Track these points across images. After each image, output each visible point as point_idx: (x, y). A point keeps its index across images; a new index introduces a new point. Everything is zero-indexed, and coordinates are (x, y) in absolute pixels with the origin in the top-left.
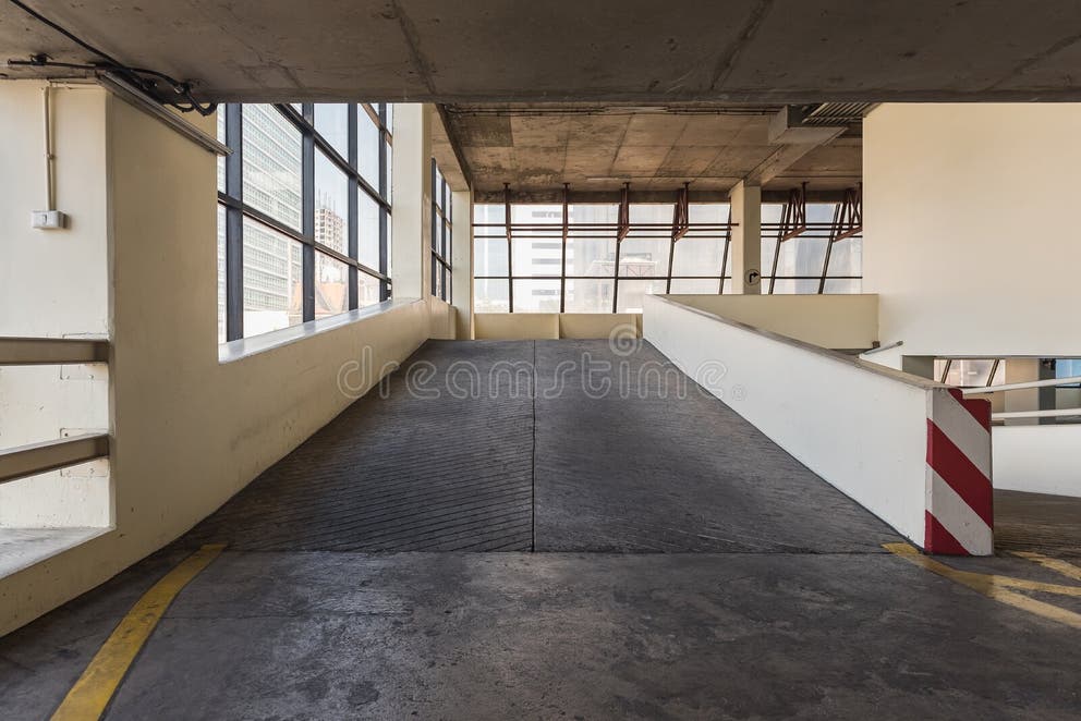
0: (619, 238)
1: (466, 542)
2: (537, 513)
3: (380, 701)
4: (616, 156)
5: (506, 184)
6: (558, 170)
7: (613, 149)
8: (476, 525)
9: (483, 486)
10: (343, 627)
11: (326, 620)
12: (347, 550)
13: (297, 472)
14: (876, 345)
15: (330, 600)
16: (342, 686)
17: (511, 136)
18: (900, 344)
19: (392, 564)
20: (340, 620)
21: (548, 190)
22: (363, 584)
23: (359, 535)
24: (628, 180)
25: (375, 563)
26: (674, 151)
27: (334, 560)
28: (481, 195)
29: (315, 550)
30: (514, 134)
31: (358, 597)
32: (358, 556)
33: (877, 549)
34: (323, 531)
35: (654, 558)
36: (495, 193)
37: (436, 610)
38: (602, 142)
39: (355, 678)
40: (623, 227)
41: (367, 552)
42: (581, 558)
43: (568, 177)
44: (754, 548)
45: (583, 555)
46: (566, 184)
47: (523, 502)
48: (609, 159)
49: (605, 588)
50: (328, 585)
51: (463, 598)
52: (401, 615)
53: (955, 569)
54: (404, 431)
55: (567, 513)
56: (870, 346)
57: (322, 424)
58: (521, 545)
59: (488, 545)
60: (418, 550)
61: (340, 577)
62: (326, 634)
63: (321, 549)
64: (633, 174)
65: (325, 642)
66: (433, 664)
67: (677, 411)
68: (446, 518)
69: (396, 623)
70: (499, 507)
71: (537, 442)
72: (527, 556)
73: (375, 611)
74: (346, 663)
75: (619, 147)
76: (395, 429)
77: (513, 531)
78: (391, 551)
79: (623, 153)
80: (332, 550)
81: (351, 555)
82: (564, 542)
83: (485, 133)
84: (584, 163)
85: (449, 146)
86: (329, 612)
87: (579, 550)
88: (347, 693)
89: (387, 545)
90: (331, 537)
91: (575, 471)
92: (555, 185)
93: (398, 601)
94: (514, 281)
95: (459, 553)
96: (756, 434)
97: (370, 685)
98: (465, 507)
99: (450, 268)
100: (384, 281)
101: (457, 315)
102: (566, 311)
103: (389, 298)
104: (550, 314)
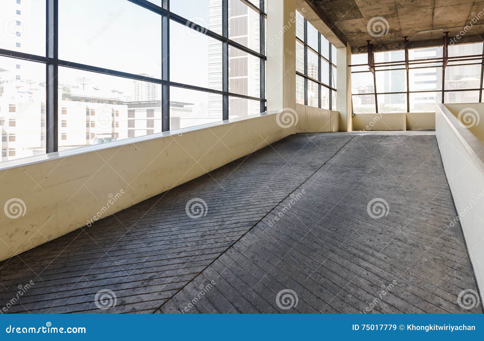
0: (444, 67)
4: (433, 15)
5: (368, 41)
6: (397, 29)
7: (430, 11)
17: (359, 11)
21: (395, 42)
24: (446, 30)
26: (475, 6)
28: (355, 49)
30: (360, 9)
36: (363, 47)
38: (422, 7)
40: (445, 59)
43: (405, 33)
46: (405, 37)
48: (429, 18)
64: (449, 26)
75: (434, 8)
79: (437, 12)
83: (343, 12)
84: (412, 22)
85: (321, 22)
92: (398, 39)
99: (335, 90)
100: (263, 101)
101: (339, 116)
102: (411, 111)
103: (266, 111)
104: (401, 114)
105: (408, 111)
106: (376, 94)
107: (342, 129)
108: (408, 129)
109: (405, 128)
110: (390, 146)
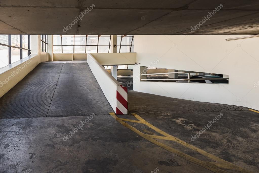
0: (86, 37)
1: (34, 115)
2: (50, 108)
3: (9, 147)
8: (37, 112)
9: (41, 102)
10: (7, 134)
11: (4, 133)
12: (11, 118)
13: (4, 100)
14: (136, 63)
15: (5, 129)
16: (4, 145)
18: (140, 63)
19: (19, 121)
20: (6, 133)
22: (12, 125)
23: (14, 114)
25: (16, 121)
27: (8, 120)
29: (5, 118)
31: (11, 128)
32: (13, 119)
33: (108, 114)
34: (7, 114)
35: (67, 117)
37: (24, 130)
39: (6, 143)
41: (15, 118)
42: (55, 118)
44: (87, 115)
45: (55, 117)
47: (48, 106)
49: (56, 124)
50: (5, 126)
51: (30, 127)
52: (17, 131)
53: (119, 117)
54: (29, 89)
55: (55, 108)
56: (135, 64)
57: (11, 88)
58: (44, 116)
59: (38, 116)
60: (25, 117)
61: (8, 124)
62: (3, 135)
63: (6, 118)
65: (3, 137)
66: (20, 140)
67: (86, 83)
68: (32, 110)
69: (16, 133)
70: (43, 107)
71: (55, 91)
72: (45, 118)
73: (13, 131)
74: (5, 141)
76: (27, 89)
77: (44, 113)
78: (20, 118)
80: (8, 118)
81: (11, 119)
82: (52, 115)
86: (5, 131)
87: (55, 116)
88: (4, 146)
89: (19, 117)
90: (9, 115)
91: (60, 99)
93: (18, 128)
94: (63, 46)
95: (32, 118)
96: (99, 89)
97: (8, 144)
98: (36, 108)
99: (47, 44)
100: (29, 51)
101: (49, 54)
102: (75, 53)
103: (30, 54)
104: (71, 54)
105: (74, 53)
106: (62, 45)
107: (50, 60)
108: (74, 60)
109: (73, 60)
110: (76, 66)
